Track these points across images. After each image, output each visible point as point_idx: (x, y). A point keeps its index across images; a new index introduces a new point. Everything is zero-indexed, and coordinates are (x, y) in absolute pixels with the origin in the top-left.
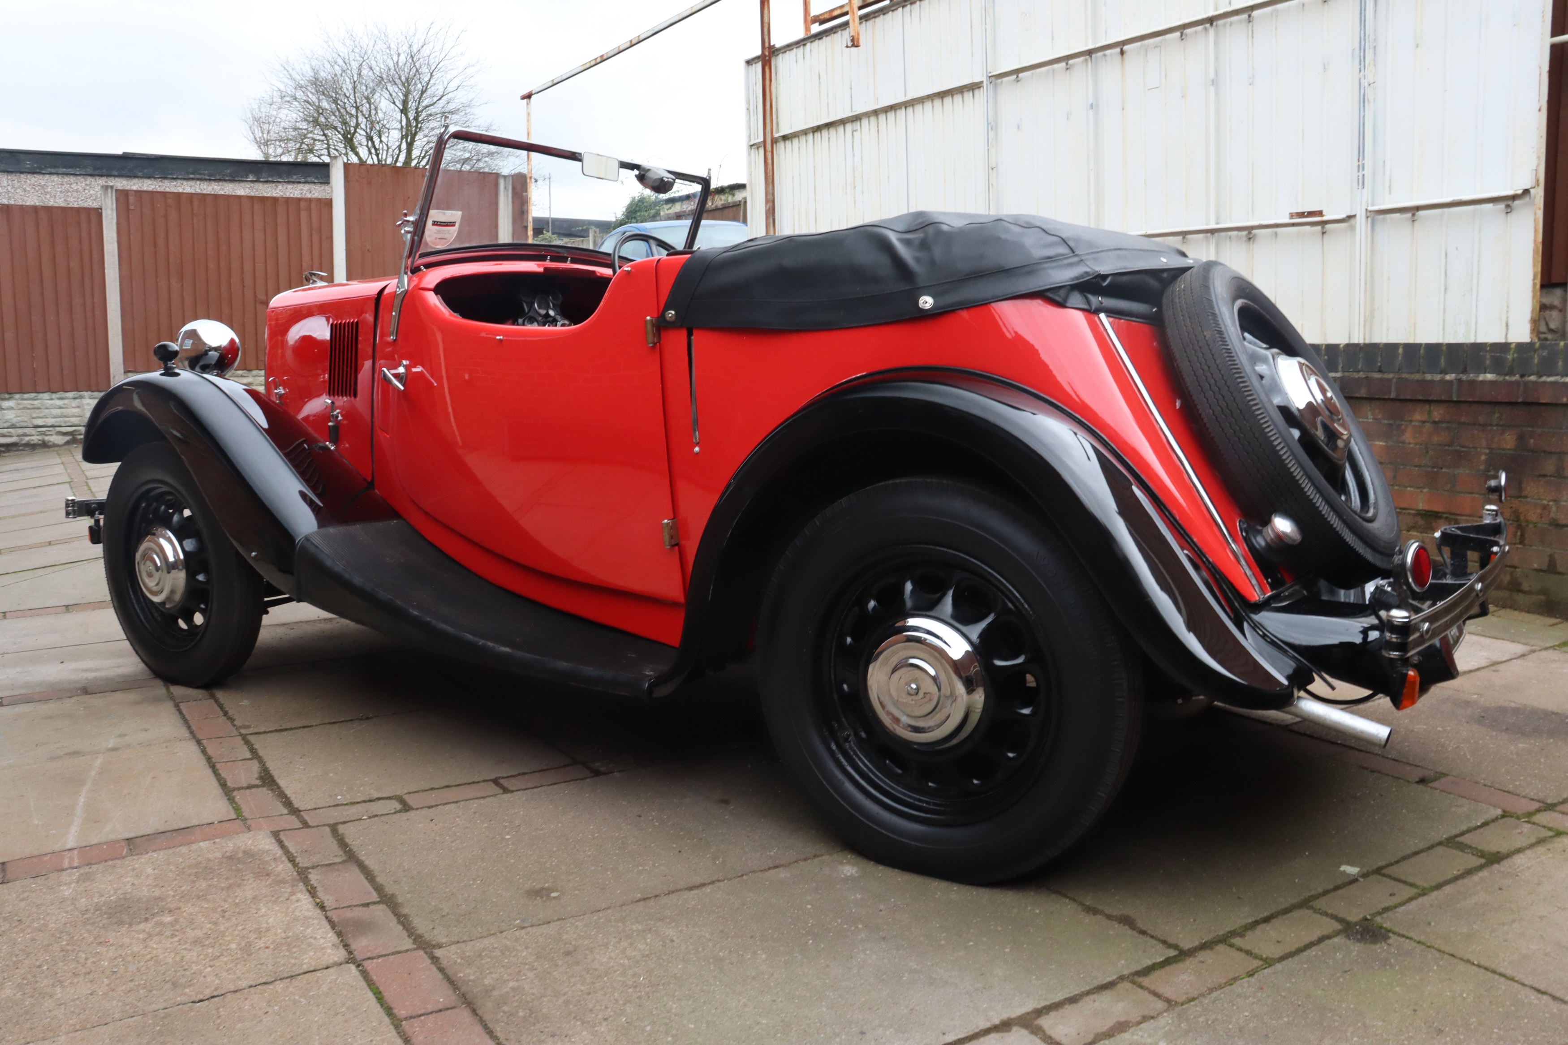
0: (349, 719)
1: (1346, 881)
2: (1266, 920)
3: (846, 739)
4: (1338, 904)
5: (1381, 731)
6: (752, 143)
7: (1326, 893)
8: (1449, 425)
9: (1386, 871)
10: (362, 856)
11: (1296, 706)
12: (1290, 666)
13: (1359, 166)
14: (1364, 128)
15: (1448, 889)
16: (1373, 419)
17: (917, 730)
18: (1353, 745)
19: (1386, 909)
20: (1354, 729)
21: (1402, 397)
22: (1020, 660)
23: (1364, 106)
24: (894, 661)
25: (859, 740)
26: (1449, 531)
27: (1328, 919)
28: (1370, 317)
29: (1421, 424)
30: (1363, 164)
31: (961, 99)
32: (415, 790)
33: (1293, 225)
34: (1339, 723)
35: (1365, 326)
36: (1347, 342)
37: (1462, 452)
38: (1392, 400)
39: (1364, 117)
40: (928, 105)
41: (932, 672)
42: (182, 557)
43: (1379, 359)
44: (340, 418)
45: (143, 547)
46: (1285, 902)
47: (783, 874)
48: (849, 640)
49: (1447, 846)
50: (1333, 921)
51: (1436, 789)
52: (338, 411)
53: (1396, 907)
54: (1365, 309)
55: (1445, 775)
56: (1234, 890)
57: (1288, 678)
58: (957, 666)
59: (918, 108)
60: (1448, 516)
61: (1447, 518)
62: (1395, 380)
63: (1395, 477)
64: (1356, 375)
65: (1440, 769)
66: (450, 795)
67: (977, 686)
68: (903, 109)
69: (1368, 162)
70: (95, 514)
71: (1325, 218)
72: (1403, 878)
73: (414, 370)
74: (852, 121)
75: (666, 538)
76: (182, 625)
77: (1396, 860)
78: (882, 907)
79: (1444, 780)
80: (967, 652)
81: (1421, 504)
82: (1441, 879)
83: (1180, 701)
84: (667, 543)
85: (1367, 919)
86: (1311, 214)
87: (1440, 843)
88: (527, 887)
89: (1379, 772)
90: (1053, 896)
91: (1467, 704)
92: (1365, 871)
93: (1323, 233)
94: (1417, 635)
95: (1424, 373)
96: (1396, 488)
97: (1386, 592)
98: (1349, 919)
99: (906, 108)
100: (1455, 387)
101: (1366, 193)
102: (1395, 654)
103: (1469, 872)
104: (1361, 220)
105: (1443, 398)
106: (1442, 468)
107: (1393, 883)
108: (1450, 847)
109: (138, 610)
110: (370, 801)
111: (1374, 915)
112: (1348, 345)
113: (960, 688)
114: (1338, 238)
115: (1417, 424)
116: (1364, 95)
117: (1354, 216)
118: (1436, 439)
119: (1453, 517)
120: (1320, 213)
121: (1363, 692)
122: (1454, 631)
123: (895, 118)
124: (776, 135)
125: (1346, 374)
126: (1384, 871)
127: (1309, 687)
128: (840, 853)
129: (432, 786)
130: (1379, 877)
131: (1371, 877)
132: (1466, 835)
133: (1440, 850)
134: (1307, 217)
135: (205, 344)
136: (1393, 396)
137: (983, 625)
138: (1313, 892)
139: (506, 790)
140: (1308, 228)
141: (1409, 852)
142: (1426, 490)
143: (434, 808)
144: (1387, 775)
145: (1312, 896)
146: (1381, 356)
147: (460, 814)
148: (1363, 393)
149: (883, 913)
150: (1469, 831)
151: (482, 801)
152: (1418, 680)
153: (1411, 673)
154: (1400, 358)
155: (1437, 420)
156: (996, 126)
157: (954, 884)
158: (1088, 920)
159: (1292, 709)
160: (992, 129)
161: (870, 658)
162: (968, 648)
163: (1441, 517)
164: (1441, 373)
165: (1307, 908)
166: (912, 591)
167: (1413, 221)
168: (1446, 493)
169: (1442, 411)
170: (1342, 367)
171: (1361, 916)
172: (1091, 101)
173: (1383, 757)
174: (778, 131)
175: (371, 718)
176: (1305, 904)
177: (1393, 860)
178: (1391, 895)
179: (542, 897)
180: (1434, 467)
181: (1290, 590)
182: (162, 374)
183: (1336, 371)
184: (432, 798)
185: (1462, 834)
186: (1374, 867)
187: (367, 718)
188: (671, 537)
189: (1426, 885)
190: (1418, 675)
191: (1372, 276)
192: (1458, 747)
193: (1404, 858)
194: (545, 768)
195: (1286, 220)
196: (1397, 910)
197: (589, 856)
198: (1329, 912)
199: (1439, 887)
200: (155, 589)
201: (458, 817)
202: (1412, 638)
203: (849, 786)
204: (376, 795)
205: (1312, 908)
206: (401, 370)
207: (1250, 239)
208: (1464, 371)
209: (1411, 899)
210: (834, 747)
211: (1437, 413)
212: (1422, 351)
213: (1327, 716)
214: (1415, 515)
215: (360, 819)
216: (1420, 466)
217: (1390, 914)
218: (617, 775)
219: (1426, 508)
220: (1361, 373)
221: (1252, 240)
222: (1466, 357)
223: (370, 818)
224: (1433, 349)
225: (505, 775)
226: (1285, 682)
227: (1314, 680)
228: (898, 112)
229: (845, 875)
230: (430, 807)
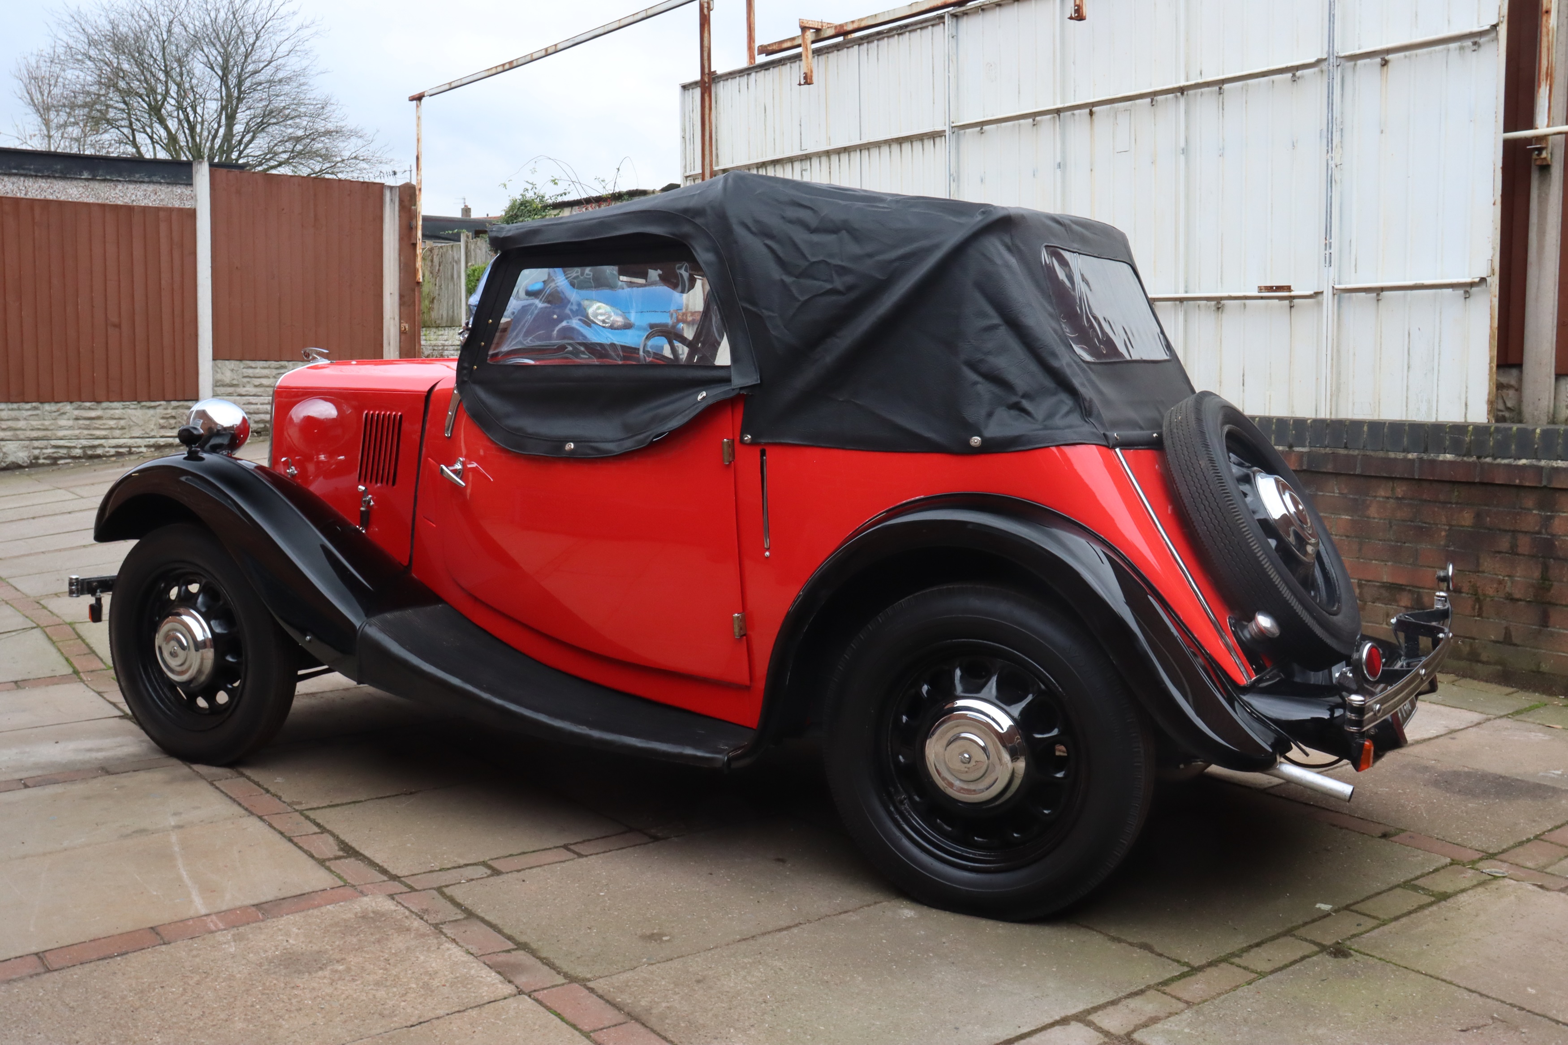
0: (394, 794)
1: (1321, 915)
2: (1258, 945)
3: (901, 802)
4: (1316, 933)
5: (1346, 789)
6: (688, 174)
7: (1305, 924)
8: (1411, 501)
9: (1354, 908)
10: (479, 912)
11: (1278, 769)
12: (1272, 737)
13: (1326, 244)
14: (1331, 208)
15: (1404, 920)
16: (1339, 493)
17: (969, 791)
18: (1324, 806)
19: (1354, 936)
20: (1325, 787)
21: (1367, 474)
22: (1055, 732)
23: (1331, 187)
24: (950, 735)
25: (914, 805)
26: (1403, 619)
27: (1308, 944)
28: (1337, 392)
29: (1384, 500)
30: (1330, 243)
31: (921, 146)
32: (496, 857)
33: (1262, 298)
34: (1313, 783)
35: (1331, 400)
36: (1314, 417)
37: (1425, 527)
38: (1358, 475)
39: (1331, 197)
40: (885, 150)
41: (982, 743)
42: (210, 636)
43: (1345, 436)
44: (372, 503)
45: (165, 627)
46: (1271, 932)
47: (854, 917)
48: (904, 718)
49: (1404, 888)
50: (1312, 945)
51: (1396, 842)
52: (370, 496)
53: (1362, 934)
54: (1331, 384)
55: (1403, 831)
56: (1230, 923)
57: (1271, 746)
58: (1003, 739)
59: (875, 152)
60: (1410, 588)
61: (1410, 590)
62: (1360, 457)
63: (1360, 550)
64: (1323, 451)
65: (1400, 826)
66: (531, 859)
67: (1021, 755)
68: (858, 152)
69: (1335, 241)
70: (96, 592)
71: (1292, 294)
72: (1368, 913)
73: (469, 466)
74: (801, 160)
75: (736, 630)
76: (202, 702)
77: (1361, 898)
78: (944, 940)
79: (1402, 835)
80: (1011, 726)
81: (1385, 577)
82: (1399, 913)
83: (1182, 766)
84: (737, 634)
85: (1339, 943)
86: (1279, 288)
87: (1398, 886)
88: (639, 932)
89: (1347, 828)
90: (1083, 930)
91: (1426, 769)
92: (1336, 907)
93: (1291, 307)
94: (1371, 714)
95: (1388, 451)
96: (1362, 560)
97: (1348, 677)
98: (1324, 943)
99: (861, 151)
100: (1417, 465)
101: (1333, 271)
102: (1354, 729)
103: (1421, 908)
104: (1328, 295)
105: (1406, 476)
106: (1405, 543)
107: (1359, 916)
108: (1407, 889)
109: (150, 690)
110: (459, 867)
111: (1344, 940)
112: (1315, 421)
113: (1006, 757)
114: (1305, 312)
115: (1381, 499)
116: (1331, 176)
117: (1322, 293)
118: (1399, 515)
119: (1417, 590)
120: (1288, 288)
121: (1331, 758)
122: (1407, 706)
123: (849, 160)
124: (716, 168)
125: (1313, 449)
126: (1352, 908)
127: (1288, 755)
128: (896, 900)
129: (510, 853)
130: (1348, 912)
131: (1342, 912)
132: (1420, 879)
133: (1399, 891)
134: (1275, 291)
135: (216, 424)
136: (1358, 471)
137: (1023, 704)
138: (1294, 924)
139: (580, 855)
140: (1277, 301)
141: (1372, 892)
142: (1390, 563)
143: (522, 872)
144: (1354, 831)
145: (1294, 927)
146: (1347, 434)
147: (549, 876)
148: (1329, 468)
149: (946, 944)
150: (1422, 876)
151: (563, 865)
152: (1372, 749)
153: (1367, 743)
154: (1365, 436)
155: (1400, 496)
156: (958, 177)
157: (999, 922)
158: (1114, 946)
159: (1275, 772)
160: (954, 181)
161: (927, 734)
162: (1011, 723)
163: (1404, 590)
164: (1404, 451)
165: (1291, 936)
166: (961, 677)
167: (1378, 300)
168: (1409, 567)
169: (1404, 488)
170: (1310, 442)
171: (1334, 941)
172: (1058, 160)
173: (1350, 816)
174: (717, 165)
175: (415, 793)
176: (1289, 932)
177: (1359, 899)
178: (1358, 925)
179: (656, 941)
180: (1397, 542)
181: (1271, 674)
182: (185, 459)
183: (1304, 446)
184: (517, 862)
185: (1417, 878)
186: (1344, 905)
187: (411, 793)
188: (741, 629)
189: (1386, 917)
190: (1372, 745)
191: (1338, 351)
192: (1415, 807)
193: (1369, 898)
194: (604, 835)
195: (1255, 293)
196: (1363, 936)
197: (681, 907)
198: (1309, 938)
199: (1397, 918)
200: (178, 669)
201: (549, 879)
202: (1366, 716)
203: (906, 842)
204: (462, 862)
205: (1294, 935)
206: (458, 466)
207: (1218, 308)
208: (1426, 451)
209: (1374, 928)
210: (892, 809)
211: (1401, 490)
212: (1386, 430)
213: (1303, 778)
214: (1379, 587)
215: (460, 883)
216: (1385, 540)
217: (1357, 939)
218: (676, 839)
219: (1390, 580)
220: (1328, 449)
221: (1220, 310)
222: (1427, 437)
223: (468, 881)
224: (1397, 428)
225: (572, 842)
226: (1270, 750)
227: (1292, 748)
228: (852, 154)
229: (906, 917)
230: (518, 871)
